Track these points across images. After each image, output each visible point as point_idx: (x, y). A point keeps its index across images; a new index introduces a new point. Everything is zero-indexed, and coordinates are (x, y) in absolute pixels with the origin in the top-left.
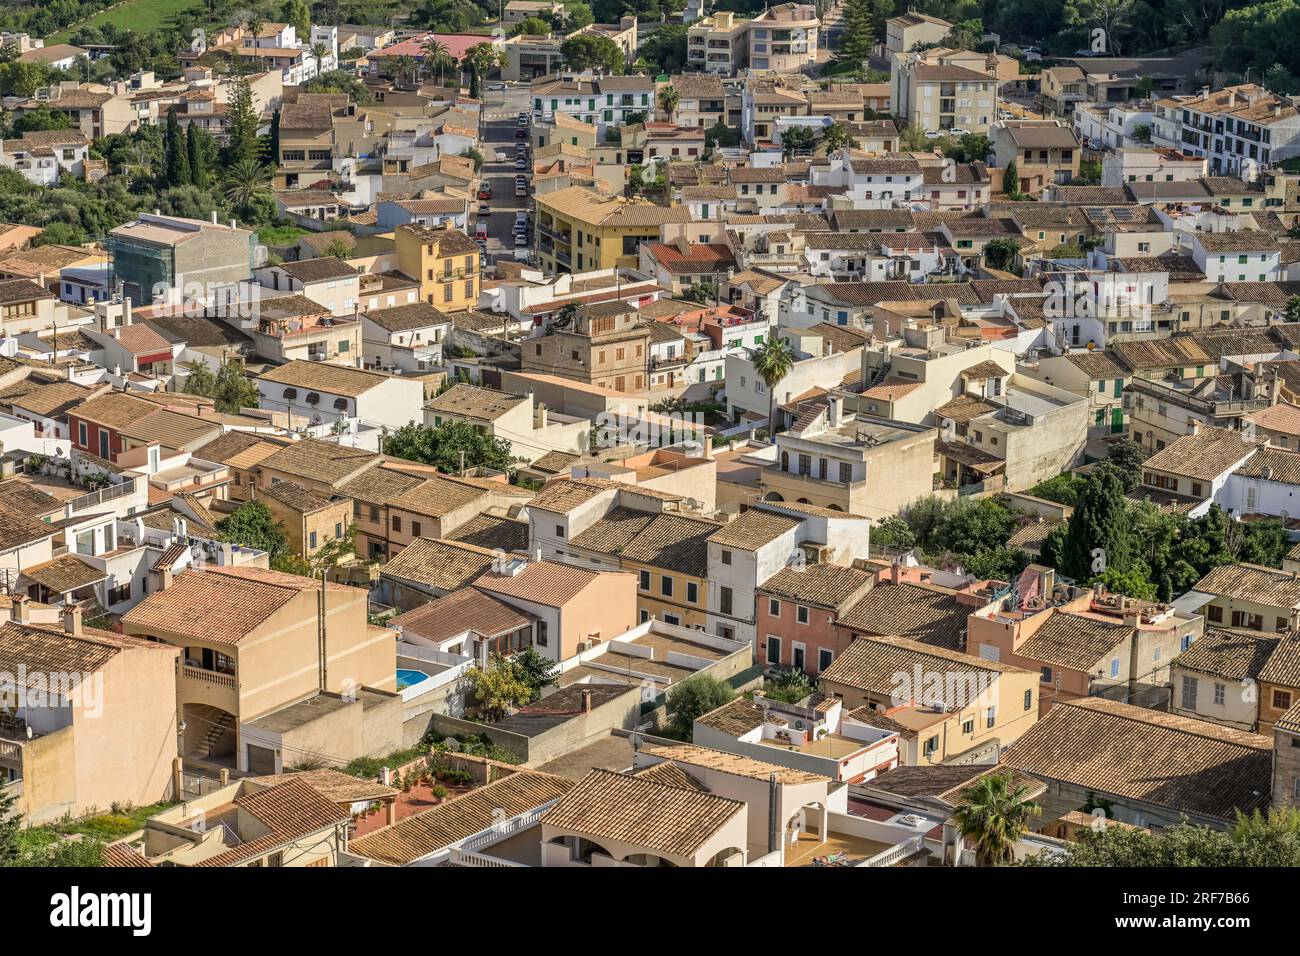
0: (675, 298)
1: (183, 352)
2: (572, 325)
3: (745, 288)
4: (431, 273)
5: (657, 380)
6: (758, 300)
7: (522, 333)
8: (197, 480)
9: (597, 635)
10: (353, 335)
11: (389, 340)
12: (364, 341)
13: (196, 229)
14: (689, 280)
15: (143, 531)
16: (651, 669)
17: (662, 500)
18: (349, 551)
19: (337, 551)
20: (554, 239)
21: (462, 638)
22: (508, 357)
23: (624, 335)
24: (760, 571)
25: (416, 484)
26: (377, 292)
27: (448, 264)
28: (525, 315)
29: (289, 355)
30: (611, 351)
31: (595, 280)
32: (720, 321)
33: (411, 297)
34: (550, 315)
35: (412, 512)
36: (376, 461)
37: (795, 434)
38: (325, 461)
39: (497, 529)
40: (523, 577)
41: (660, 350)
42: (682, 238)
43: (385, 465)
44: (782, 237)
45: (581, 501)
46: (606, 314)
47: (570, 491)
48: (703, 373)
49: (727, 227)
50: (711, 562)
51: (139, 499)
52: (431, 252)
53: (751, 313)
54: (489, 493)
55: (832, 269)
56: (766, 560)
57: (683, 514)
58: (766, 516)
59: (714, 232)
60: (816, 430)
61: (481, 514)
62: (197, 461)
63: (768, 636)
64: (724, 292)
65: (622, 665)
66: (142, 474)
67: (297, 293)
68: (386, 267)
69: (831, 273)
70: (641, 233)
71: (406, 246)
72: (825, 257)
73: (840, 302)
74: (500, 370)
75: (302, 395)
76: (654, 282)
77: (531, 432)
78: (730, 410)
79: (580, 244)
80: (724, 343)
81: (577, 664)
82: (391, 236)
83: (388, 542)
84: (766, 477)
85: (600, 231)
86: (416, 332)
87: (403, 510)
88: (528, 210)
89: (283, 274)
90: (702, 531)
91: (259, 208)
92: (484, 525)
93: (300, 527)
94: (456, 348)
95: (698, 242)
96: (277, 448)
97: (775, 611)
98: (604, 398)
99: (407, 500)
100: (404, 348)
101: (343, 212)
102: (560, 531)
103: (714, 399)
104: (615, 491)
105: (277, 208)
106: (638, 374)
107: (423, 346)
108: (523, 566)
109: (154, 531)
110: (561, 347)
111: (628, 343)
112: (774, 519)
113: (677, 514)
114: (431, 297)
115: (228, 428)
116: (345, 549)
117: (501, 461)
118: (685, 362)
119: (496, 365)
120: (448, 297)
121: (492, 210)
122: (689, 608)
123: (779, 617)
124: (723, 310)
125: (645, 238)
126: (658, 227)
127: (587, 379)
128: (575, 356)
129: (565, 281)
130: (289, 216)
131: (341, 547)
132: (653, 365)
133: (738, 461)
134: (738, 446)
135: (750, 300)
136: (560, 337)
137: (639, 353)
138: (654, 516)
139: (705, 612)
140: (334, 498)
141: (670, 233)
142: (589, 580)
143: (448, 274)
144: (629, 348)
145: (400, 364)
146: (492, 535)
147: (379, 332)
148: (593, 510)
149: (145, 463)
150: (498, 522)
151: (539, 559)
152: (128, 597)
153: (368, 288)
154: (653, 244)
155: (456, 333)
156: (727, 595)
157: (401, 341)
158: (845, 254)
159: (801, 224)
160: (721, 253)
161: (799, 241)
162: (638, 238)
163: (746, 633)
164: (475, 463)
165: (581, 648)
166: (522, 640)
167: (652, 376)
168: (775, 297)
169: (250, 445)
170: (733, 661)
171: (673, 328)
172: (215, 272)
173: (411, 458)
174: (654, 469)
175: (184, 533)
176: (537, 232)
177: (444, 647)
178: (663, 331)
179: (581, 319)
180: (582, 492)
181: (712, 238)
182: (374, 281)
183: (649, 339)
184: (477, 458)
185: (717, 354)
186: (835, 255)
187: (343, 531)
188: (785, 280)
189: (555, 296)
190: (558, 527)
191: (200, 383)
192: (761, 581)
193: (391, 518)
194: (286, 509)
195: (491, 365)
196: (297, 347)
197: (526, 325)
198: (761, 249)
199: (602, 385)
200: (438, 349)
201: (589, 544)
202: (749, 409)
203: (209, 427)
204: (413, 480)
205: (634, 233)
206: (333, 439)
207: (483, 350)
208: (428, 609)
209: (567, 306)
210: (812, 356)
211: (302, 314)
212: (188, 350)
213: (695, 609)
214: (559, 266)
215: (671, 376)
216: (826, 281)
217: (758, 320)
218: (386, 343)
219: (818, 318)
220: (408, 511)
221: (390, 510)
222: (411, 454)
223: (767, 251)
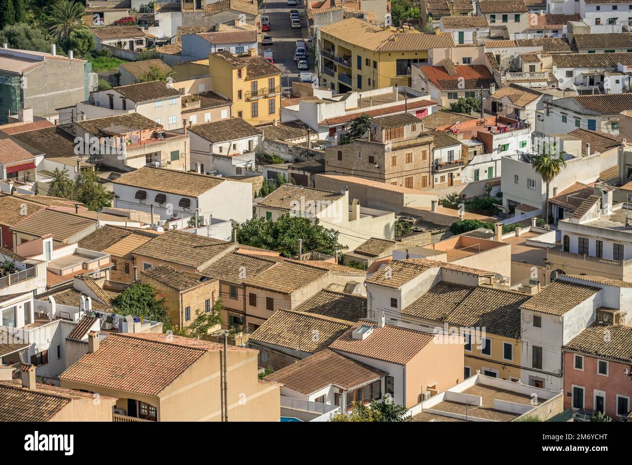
0: (447, 111)
1: (42, 162)
2: (367, 134)
3: (505, 101)
4: (240, 92)
5: (439, 180)
6: (517, 111)
7: (320, 143)
8: (85, 265)
9: (434, 387)
10: (182, 145)
11: (211, 149)
12: (192, 151)
13: (40, 59)
14: (455, 96)
15: (54, 307)
16: (482, 414)
17: (478, 276)
18: (216, 323)
19: (206, 323)
20: (336, 63)
21: (325, 391)
22: (313, 163)
23: (412, 142)
24: (565, 332)
25: (267, 266)
26: (196, 110)
27: (255, 85)
28: (322, 127)
29: (130, 163)
30: (401, 155)
31: (378, 97)
32: (490, 129)
33: (224, 114)
34: (343, 127)
35: (267, 290)
36: (232, 248)
37: (574, 221)
38: (189, 249)
39: (337, 302)
40: (371, 340)
41: (442, 155)
42: (448, 60)
43: (239, 251)
44: (534, 58)
45: (411, 277)
46: (396, 124)
47: (401, 270)
48: (477, 173)
49: (486, 51)
50: (524, 326)
51: (40, 283)
52: (240, 75)
53: (514, 122)
54: (329, 272)
55: (576, 84)
56: (570, 323)
57: (494, 287)
58: (568, 287)
59: (474, 55)
60: (591, 217)
61: (324, 290)
62: (82, 250)
63: (573, 386)
64: (487, 105)
65: (457, 411)
66: (42, 262)
67: (131, 112)
68: (202, 89)
69: (575, 88)
70: (412, 57)
71: (218, 70)
72: (569, 74)
73: (589, 112)
74: (308, 174)
75: (151, 196)
76: (428, 98)
77: (348, 224)
78: (505, 203)
79: (359, 67)
80: (494, 148)
81: (420, 411)
82: (206, 62)
83: (245, 315)
84: (551, 257)
85: (377, 55)
86: (233, 143)
87: (258, 288)
88: (306, 40)
89: (117, 96)
90: (512, 301)
91: (80, 42)
92: (325, 300)
93: (177, 303)
94: (266, 156)
95: (461, 63)
96: (146, 239)
97: (579, 365)
98: (402, 194)
99: (262, 279)
100: (224, 157)
101: (150, 44)
102: (394, 303)
103: (489, 195)
104: (438, 269)
105: (94, 42)
106: (423, 175)
107: (238, 154)
108: (371, 331)
109: (63, 307)
110: (358, 152)
111: (416, 148)
112: (575, 289)
113: (490, 287)
114: (240, 114)
115: (102, 223)
116: (213, 321)
117: (330, 248)
118: (462, 164)
119: (304, 169)
120: (255, 114)
121: (274, 40)
122: (505, 364)
123: (583, 370)
124: (490, 120)
125: (415, 61)
126: (426, 51)
127: (383, 180)
128: (371, 160)
129: (353, 98)
130: (105, 48)
131: (210, 319)
132: (436, 167)
133: (524, 244)
134: (523, 231)
135: (510, 111)
136: (358, 145)
137: (424, 157)
138: (472, 289)
139: (519, 367)
140: (202, 279)
141: (438, 56)
142: (426, 343)
143: (255, 94)
144: (416, 152)
145: (221, 170)
146: (334, 307)
147: (203, 143)
148: (421, 285)
149: (41, 253)
150: (338, 297)
151: (383, 325)
152: (46, 362)
153: (189, 107)
154: (423, 65)
155: (266, 143)
156: (537, 353)
157: (221, 151)
158: (586, 71)
159: (548, 47)
160: (480, 72)
161: (547, 61)
162: (409, 60)
163: (554, 384)
164: (309, 250)
165: (421, 398)
166: (374, 392)
167: (436, 176)
168: (532, 108)
169: (123, 237)
170: (549, 407)
171: (452, 136)
172: (56, 95)
173: (257, 245)
174: (459, 251)
175: (90, 308)
176: (319, 58)
177: (312, 398)
178: (444, 139)
179: (375, 129)
180: (411, 269)
181: (473, 60)
182: (193, 100)
183: (432, 145)
184: (311, 245)
185: (488, 157)
186: (578, 72)
187: (211, 306)
188: (540, 94)
189: (346, 110)
190: (392, 299)
191: (61, 187)
192: (566, 341)
193: (247, 294)
194: (164, 289)
195: (299, 169)
196: (136, 157)
197: (323, 136)
198: (515, 68)
199: (395, 184)
200: (252, 157)
201: (419, 312)
202: (522, 202)
203: (86, 222)
204: (264, 263)
205: (406, 57)
206: (191, 231)
207: (289, 157)
208: (294, 368)
209: (357, 119)
210: (573, 157)
211: (138, 128)
212: (47, 161)
213: (510, 365)
214: (341, 86)
215: (451, 176)
216: (572, 94)
217: (521, 128)
218: (208, 153)
219: (571, 125)
220: (262, 289)
221: (247, 288)
222: (256, 242)
223: (520, 70)
